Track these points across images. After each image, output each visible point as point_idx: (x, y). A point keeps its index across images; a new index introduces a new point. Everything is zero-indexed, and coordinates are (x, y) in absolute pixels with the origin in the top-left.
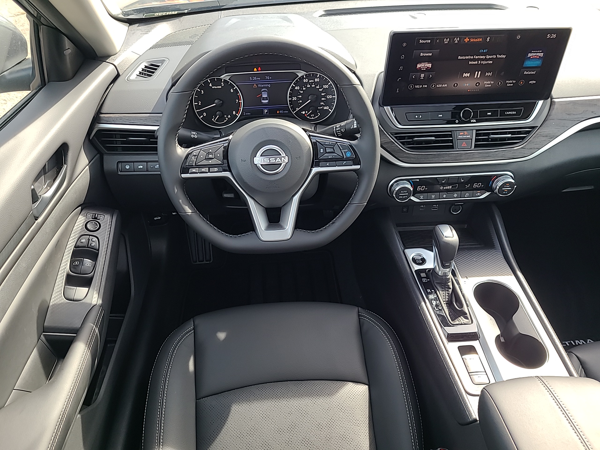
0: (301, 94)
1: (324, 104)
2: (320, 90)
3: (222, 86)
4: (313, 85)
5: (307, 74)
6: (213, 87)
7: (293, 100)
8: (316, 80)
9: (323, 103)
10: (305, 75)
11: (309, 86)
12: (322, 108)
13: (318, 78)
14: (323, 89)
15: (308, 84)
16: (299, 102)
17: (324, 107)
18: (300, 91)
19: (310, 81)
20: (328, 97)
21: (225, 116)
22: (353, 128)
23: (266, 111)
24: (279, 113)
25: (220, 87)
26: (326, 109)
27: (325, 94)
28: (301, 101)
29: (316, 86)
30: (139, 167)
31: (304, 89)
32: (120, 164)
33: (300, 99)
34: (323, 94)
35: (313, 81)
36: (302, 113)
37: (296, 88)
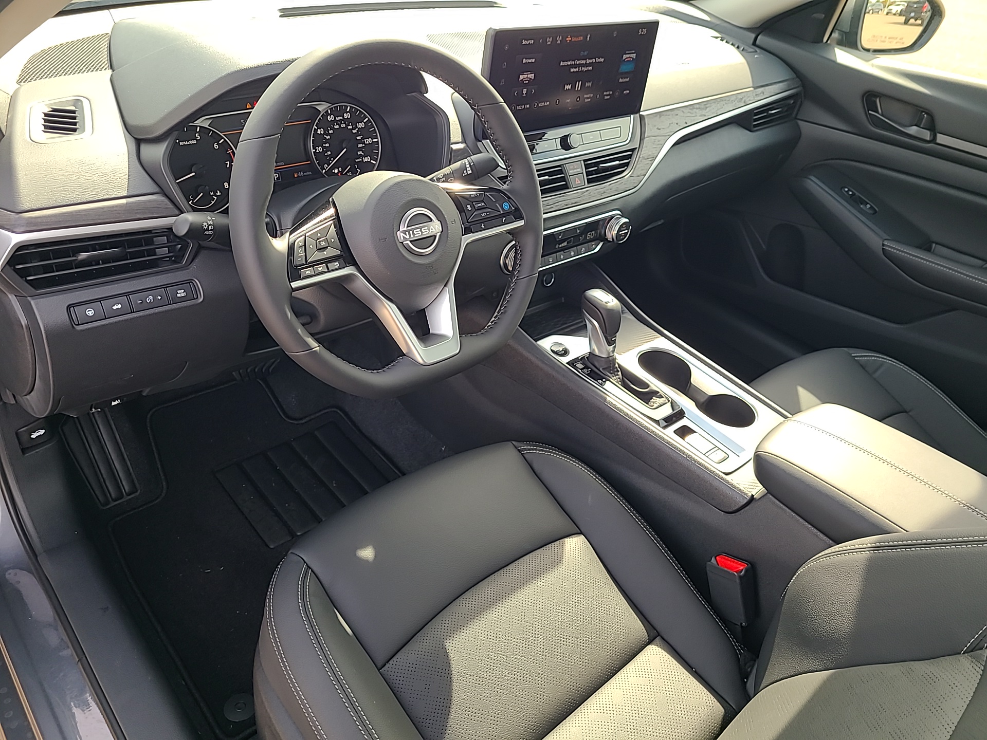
0: (327, 141)
1: (363, 154)
2: (354, 131)
3: (197, 140)
4: (342, 124)
5: (332, 108)
6: (181, 144)
7: (317, 151)
8: (346, 116)
9: (361, 152)
10: (329, 109)
11: (337, 127)
12: (361, 160)
13: (348, 112)
14: (357, 129)
15: (335, 124)
16: (326, 154)
17: (364, 158)
18: (325, 136)
19: (338, 119)
20: (367, 141)
21: (212, 193)
22: (466, 174)
23: (276, 176)
24: (298, 176)
25: (195, 142)
26: (367, 160)
27: (362, 136)
28: (329, 153)
29: (347, 126)
30: (114, 308)
31: (330, 132)
32: (72, 309)
33: (327, 149)
34: (358, 138)
35: (341, 118)
36: (333, 171)
37: (319, 132)
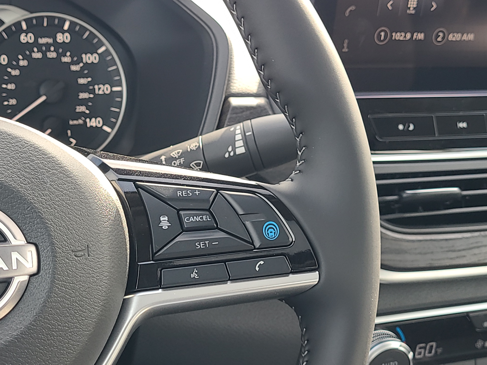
0: (12, 79)
1: (87, 112)
2: (73, 68)
4: (50, 51)
5: (31, 19)
8: (60, 38)
9: (83, 109)
10: (25, 20)
11: (39, 55)
12: (81, 122)
13: (66, 31)
14: (81, 65)
15: (35, 50)
16: (6, 103)
17: (88, 120)
18: (9, 70)
19: (42, 41)
20: (99, 89)
26: (94, 125)
27: (90, 79)
28: (13, 102)
29: (61, 55)
31: (21, 63)
33: (10, 94)
34: (82, 81)
35: (50, 41)
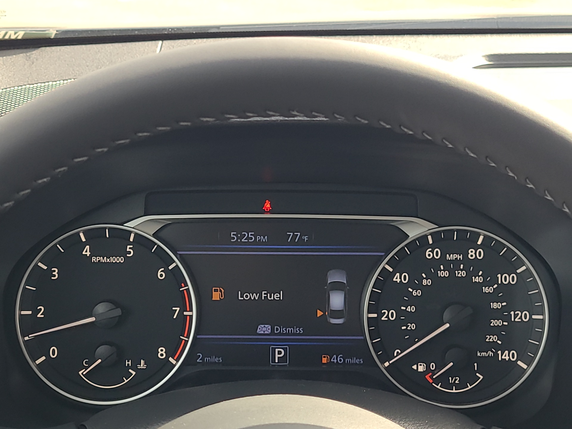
1: (500, 342)
2: (486, 290)
3: (126, 258)
4: (459, 269)
5: (440, 232)
6: (94, 259)
7: (384, 318)
8: (471, 253)
9: (494, 338)
10: (431, 234)
11: (446, 274)
12: (490, 354)
13: (479, 247)
14: (495, 286)
15: (442, 267)
16: (404, 328)
17: (500, 352)
18: (410, 290)
19: (450, 257)
20: (516, 316)
21: (129, 363)
23: (280, 353)
24: (330, 363)
25: (121, 260)
26: (507, 359)
27: (504, 304)
28: (412, 326)
29: (470, 275)
31: (425, 282)
33: (410, 317)
35: (460, 257)
36: (415, 367)
37: (397, 278)
